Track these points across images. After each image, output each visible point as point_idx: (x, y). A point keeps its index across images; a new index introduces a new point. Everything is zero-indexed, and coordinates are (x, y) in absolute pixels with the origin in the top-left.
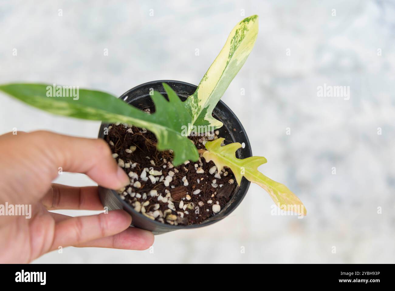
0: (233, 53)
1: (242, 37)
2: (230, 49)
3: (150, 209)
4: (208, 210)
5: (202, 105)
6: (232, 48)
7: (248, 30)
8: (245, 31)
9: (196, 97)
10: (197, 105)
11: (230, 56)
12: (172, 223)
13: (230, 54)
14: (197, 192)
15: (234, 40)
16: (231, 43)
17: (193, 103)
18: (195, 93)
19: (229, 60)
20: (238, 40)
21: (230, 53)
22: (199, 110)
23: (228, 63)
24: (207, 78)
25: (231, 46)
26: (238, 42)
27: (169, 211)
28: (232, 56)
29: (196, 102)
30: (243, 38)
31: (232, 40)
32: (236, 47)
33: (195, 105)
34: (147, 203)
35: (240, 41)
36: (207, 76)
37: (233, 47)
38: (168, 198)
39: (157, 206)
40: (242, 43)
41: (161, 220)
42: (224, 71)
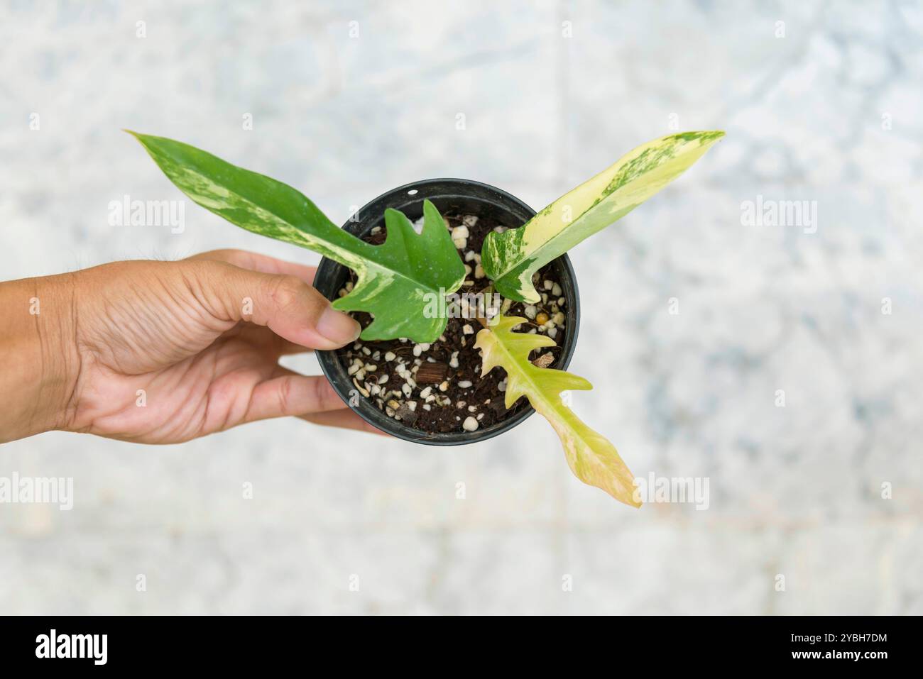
0: (615, 189)
1: (650, 167)
2: (613, 180)
3: (371, 378)
4: (458, 418)
5: (528, 251)
6: (618, 179)
7: (673, 157)
8: (664, 158)
9: (520, 235)
10: (519, 249)
11: (608, 192)
12: (391, 414)
13: (609, 189)
14: (465, 384)
15: (629, 165)
16: (621, 169)
17: (511, 241)
18: (522, 228)
19: (601, 197)
20: (639, 169)
21: (610, 185)
22: (519, 257)
23: (598, 201)
24: (549, 212)
25: (617, 175)
26: (636, 172)
27: (399, 394)
28: (611, 192)
29: (519, 242)
30: (651, 169)
31: (626, 165)
32: (627, 179)
33: (515, 247)
34: (372, 368)
35: (640, 172)
36: (550, 210)
37: (622, 178)
38: (413, 374)
39: (385, 379)
40: (642, 176)
41: (380, 401)
42: (585, 213)
